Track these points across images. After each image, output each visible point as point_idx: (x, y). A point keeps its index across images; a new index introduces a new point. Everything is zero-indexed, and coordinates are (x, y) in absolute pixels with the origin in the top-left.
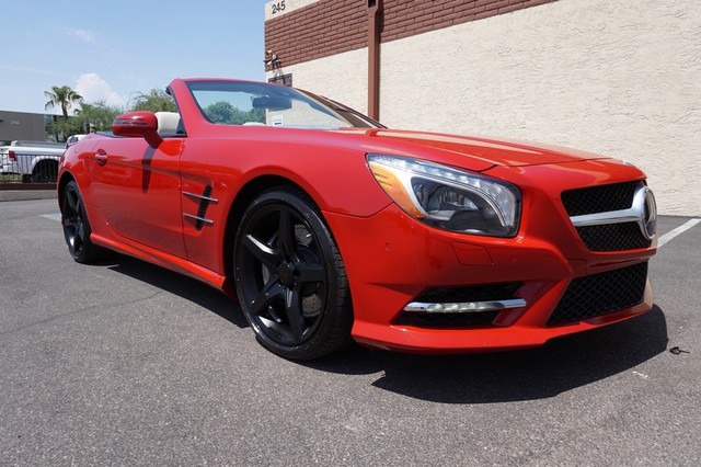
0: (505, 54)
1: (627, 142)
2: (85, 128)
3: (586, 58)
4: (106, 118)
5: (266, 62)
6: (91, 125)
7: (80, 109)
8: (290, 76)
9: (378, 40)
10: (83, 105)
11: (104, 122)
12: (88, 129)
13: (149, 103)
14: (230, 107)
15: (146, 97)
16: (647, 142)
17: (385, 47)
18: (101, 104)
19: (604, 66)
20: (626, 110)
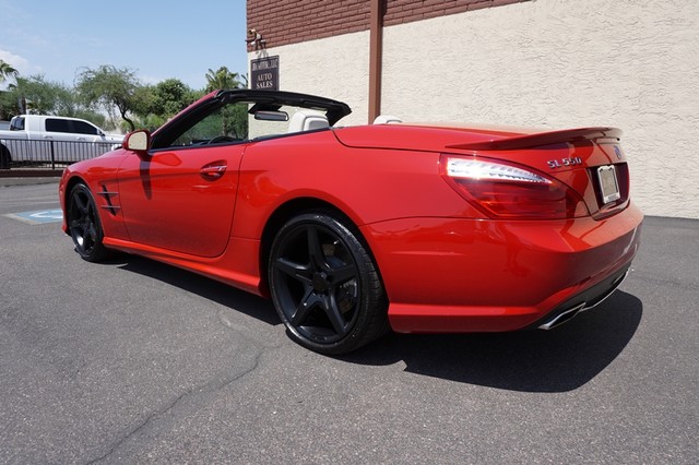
0: (526, 44)
1: (657, 143)
2: (20, 105)
3: (616, 52)
4: (45, 94)
5: (248, 42)
6: (27, 101)
7: (15, 83)
8: (276, 58)
9: (381, 24)
10: (18, 79)
11: (43, 98)
12: (24, 105)
13: (97, 80)
14: (181, 85)
15: (94, 73)
16: (680, 143)
17: (388, 31)
18: (38, 79)
19: (636, 62)
20: (659, 110)
